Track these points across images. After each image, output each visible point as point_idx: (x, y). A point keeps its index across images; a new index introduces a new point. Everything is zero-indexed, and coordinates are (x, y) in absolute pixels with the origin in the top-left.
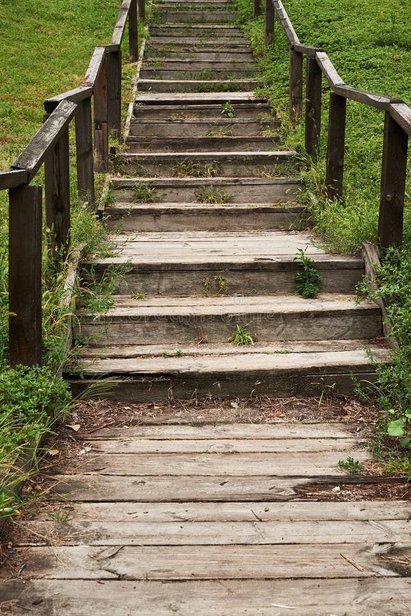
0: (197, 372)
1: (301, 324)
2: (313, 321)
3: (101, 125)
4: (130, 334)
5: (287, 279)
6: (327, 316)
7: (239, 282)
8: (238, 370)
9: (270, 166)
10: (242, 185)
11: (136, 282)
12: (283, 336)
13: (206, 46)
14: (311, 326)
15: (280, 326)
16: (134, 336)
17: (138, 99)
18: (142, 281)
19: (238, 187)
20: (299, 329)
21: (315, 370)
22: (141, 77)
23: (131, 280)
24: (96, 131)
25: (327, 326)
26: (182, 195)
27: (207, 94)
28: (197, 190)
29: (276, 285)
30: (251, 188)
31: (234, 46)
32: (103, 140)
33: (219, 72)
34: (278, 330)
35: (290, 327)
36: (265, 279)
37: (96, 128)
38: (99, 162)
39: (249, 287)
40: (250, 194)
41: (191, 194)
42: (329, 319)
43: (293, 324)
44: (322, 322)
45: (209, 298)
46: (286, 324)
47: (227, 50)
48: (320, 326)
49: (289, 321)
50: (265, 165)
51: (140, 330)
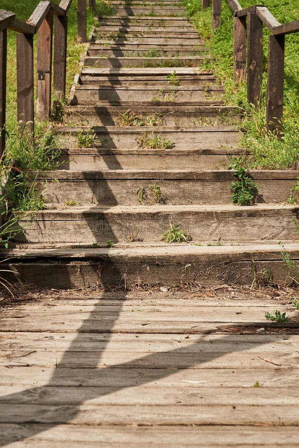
0: (126, 256)
1: (235, 223)
2: (247, 221)
3: (44, 76)
4: (60, 231)
5: (222, 189)
6: (261, 216)
7: (173, 191)
8: (168, 254)
9: (212, 119)
10: (182, 132)
11: (70, 191)
12: (216, 236)
13: (155, 33)
14: (245, 226)
15: (213, 225)
16: (65, 233)
17: (84, 72)
18: (76, 190)
19: (179, 134)
20: (232, 228)
21: (247, 255)
22: (88, 54)
23: (65, 189)
24: (39, 81)
25: (260, 226)
26: (123, 141)
27: (153, 69)
28: (138, 136)
29: (211, 195)
30: (192, 135)
31: (182, 33)
32: (46, 90)
33: (166, 51)
34: (211, 229)
35: (224, 226)
36: (200, 188)
37: (40, 79)
38: (41, 112)
39: (184, 197)
40: (191, 141)
41: (132, 141)
42: (263, 218)
43: (227, 223)
44: (256, 221)
45: (143, 206)
46: (219, 224)
47: (175, 36)
48: (254, 226)
49: (222, 220)
50: (208, 117)
51: (71, 227)
